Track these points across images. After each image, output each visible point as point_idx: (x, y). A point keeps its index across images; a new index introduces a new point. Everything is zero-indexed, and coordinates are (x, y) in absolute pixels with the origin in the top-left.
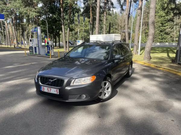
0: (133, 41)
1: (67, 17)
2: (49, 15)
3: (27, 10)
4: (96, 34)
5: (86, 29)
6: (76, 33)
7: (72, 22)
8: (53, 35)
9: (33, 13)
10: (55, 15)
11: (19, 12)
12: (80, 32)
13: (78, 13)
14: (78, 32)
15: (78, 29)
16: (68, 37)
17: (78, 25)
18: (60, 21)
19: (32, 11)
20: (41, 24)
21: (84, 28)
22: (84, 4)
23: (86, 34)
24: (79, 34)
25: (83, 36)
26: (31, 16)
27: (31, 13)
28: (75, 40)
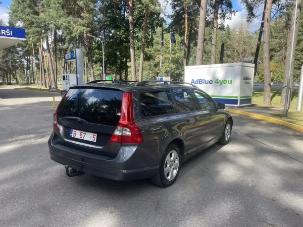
0: (262, 79)
1: (140, 35)
2: (110, 32)
3: (69, 23)
4: (197, 63)
5: (175, 57)
6: (157, 65)
7: (150, 43)
8: (117, 67)
9: (78, 26)
10: (120, 31)
11: (54, 25)
12: (163, 63)
13: (161, 26)
14: (159, 62)
15: (160, 58)
16: (140, 71)
17: (160, 51)
18: (128, 41)
19: (78, 23)
20: (96, 48)
21: (172, 56)
22: (174, 7)
23: (174, 66)
24: (162, 66)
25: (168, 69)
26: (76, 33)
27: (76, 27)
28: (154, 77)
